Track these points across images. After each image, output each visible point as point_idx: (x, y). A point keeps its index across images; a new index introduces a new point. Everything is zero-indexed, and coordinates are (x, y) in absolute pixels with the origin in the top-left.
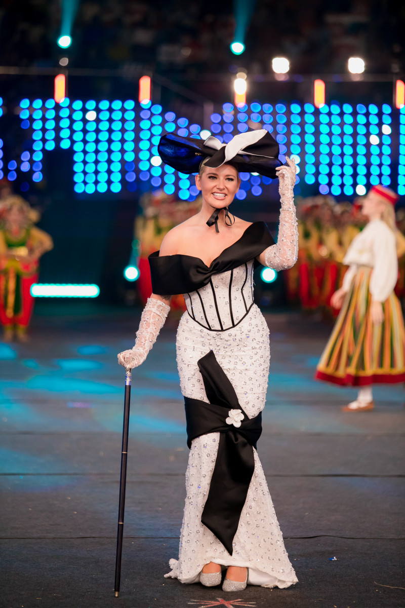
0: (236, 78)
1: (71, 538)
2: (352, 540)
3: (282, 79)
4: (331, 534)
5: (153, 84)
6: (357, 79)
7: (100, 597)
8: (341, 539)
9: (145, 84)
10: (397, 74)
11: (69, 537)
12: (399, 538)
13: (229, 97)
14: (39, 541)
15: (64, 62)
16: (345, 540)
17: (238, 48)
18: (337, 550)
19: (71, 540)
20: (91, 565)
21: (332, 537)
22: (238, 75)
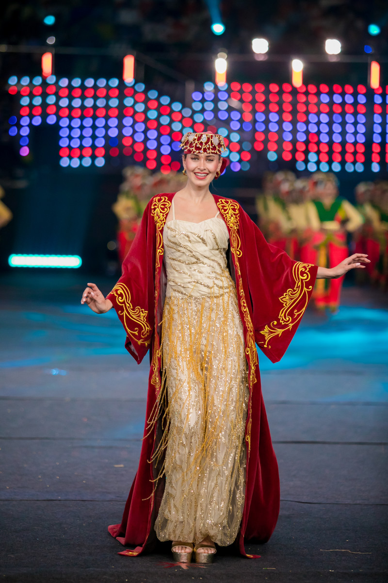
0: (217, 57)
1: (38, 500)
2: (309, 504)
3: (261, 59)
4: (289, 499)
5: (137, 63)
6: (334, 60)
7: (61, 557)
8: (298, 503)
9: (129, 63)
10: (371, 55)
11: (36, 499)
12: (355, 503)
13: (210, 76)
14: (6, 503)
15: (51, 41)
16: (303, 504)
17: (218, 28)
18: (293, 514)
19: (38, 502)
20: (55, 527)
21: (290, 502)
22: (218, 55)
